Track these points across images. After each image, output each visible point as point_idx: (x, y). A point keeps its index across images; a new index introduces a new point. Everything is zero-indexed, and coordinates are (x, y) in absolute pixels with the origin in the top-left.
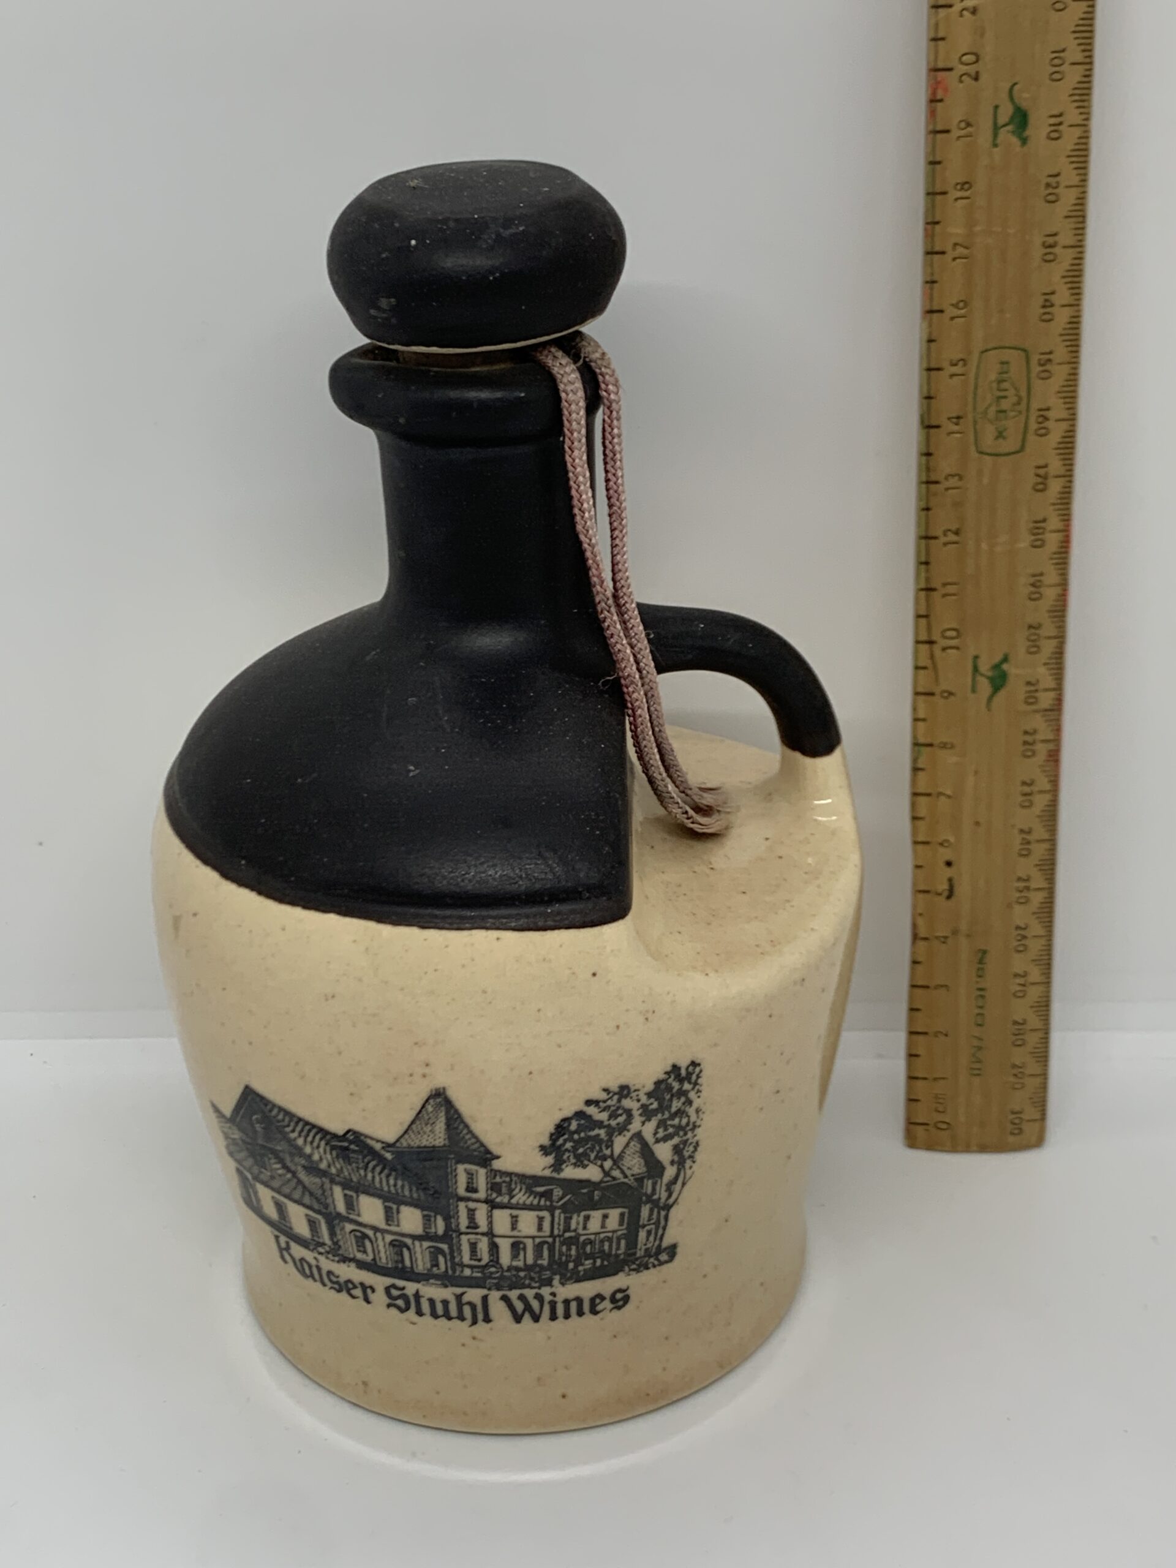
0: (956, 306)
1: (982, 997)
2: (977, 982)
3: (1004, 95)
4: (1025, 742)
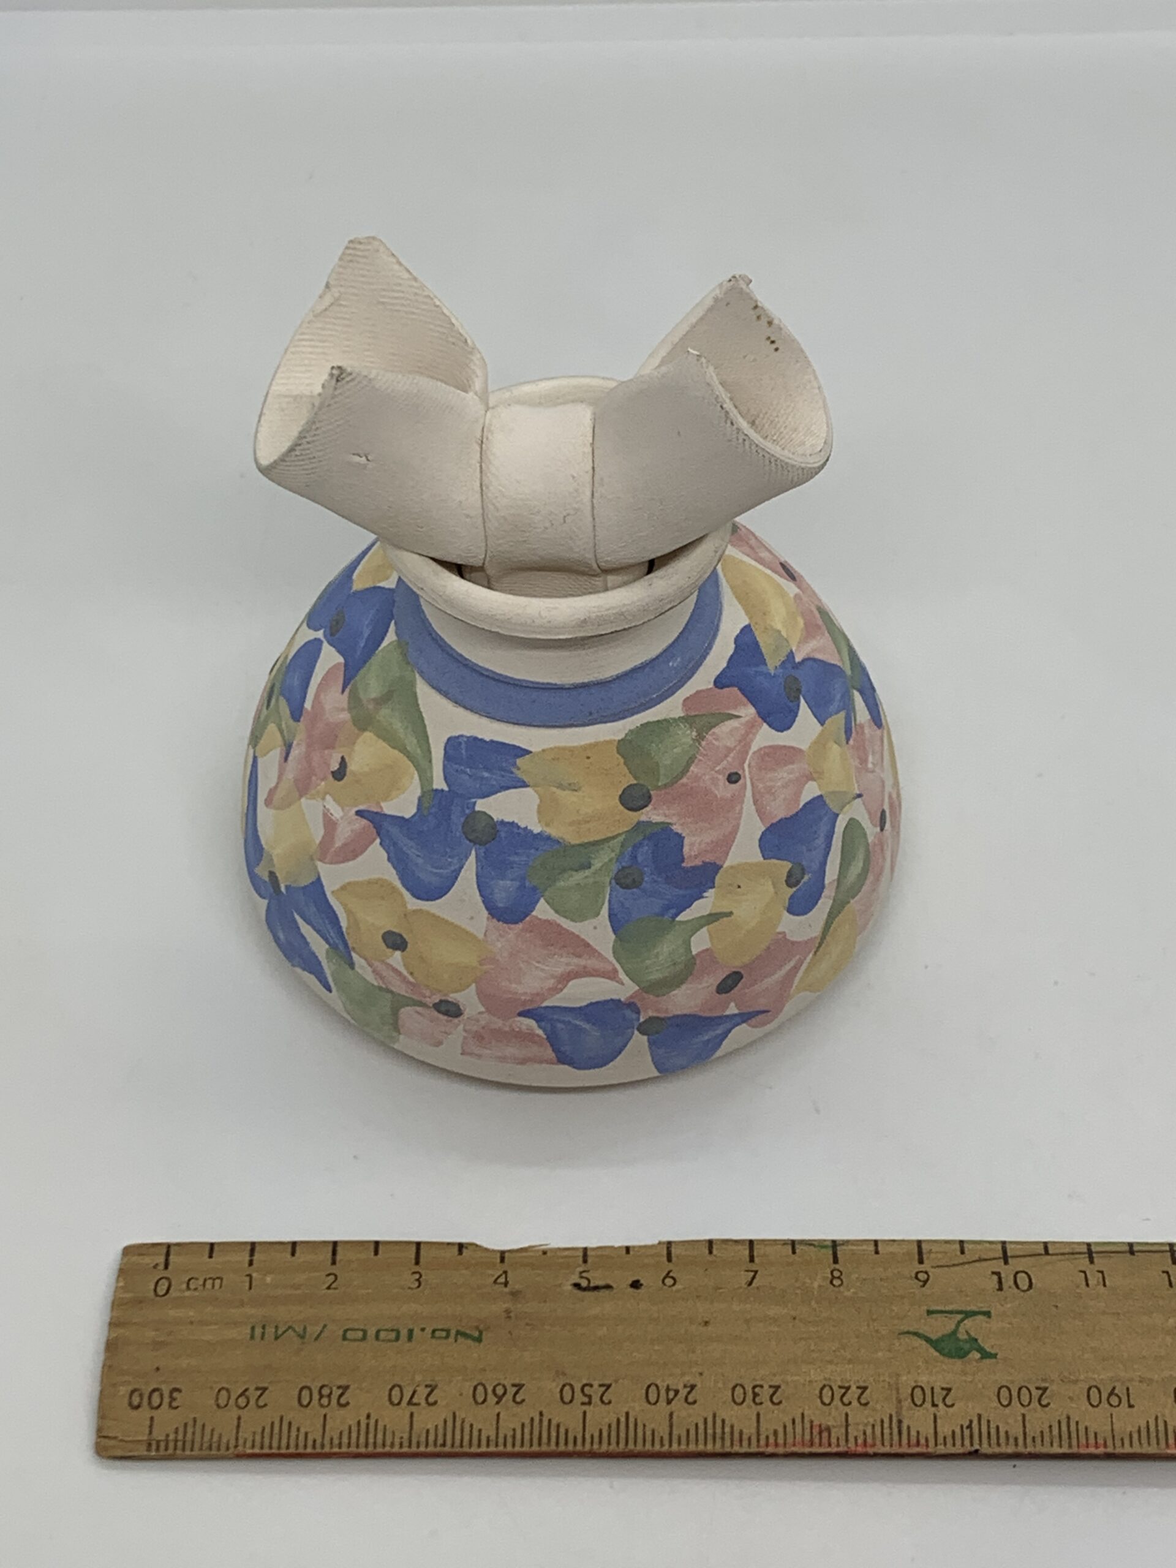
1: (397, 1339)
2: (423, 1330)
4: (848, 1388)
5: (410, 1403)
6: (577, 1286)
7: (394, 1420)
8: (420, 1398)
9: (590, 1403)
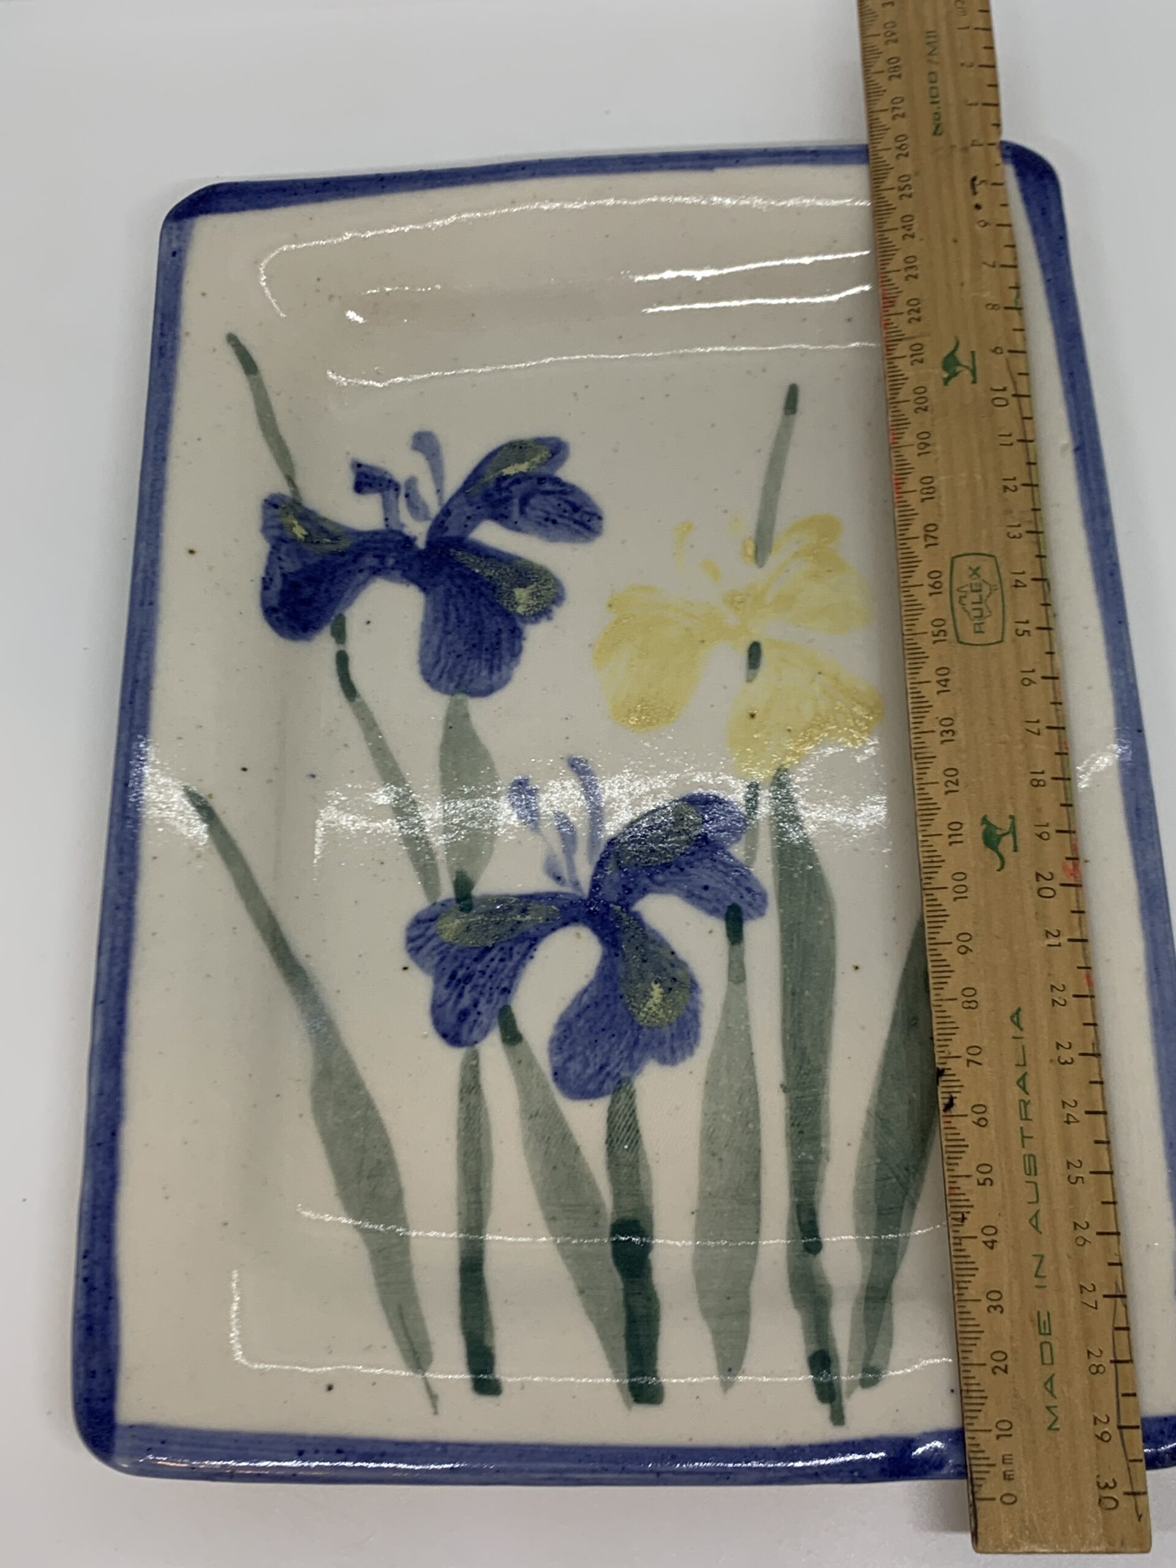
0: (1031, 682)
1: (932, 97)
2: (939, 108)
3: (1008, 860)
4: (918, 311)
5: (894, 108)
6: (974, 179)
7: (884, 102)
8: (896, 112)
9: (901, 189)
